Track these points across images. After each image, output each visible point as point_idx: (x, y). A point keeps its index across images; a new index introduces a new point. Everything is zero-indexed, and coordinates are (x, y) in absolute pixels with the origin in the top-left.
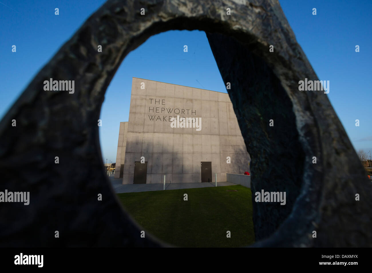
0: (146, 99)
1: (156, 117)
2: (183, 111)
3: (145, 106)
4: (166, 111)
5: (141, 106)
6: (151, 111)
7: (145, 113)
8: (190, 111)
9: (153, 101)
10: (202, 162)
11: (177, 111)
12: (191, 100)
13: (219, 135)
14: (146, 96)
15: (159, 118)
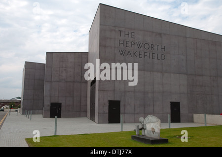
0: (115, 31)
1: (127, 52)
2: (153, 46)
3: (115, 39)
4: (136, 45)
5: (110, 39)
6: (121, 45)
7: (115, 47)
8: (159, 47)
9: (123, 34)
10: (171, 102)
11: (147, 46)
12: (160, 34)
13: (187, 74)
14: (115, 26)
15: (129, 53)
